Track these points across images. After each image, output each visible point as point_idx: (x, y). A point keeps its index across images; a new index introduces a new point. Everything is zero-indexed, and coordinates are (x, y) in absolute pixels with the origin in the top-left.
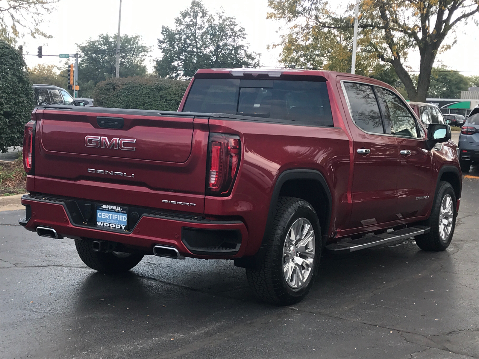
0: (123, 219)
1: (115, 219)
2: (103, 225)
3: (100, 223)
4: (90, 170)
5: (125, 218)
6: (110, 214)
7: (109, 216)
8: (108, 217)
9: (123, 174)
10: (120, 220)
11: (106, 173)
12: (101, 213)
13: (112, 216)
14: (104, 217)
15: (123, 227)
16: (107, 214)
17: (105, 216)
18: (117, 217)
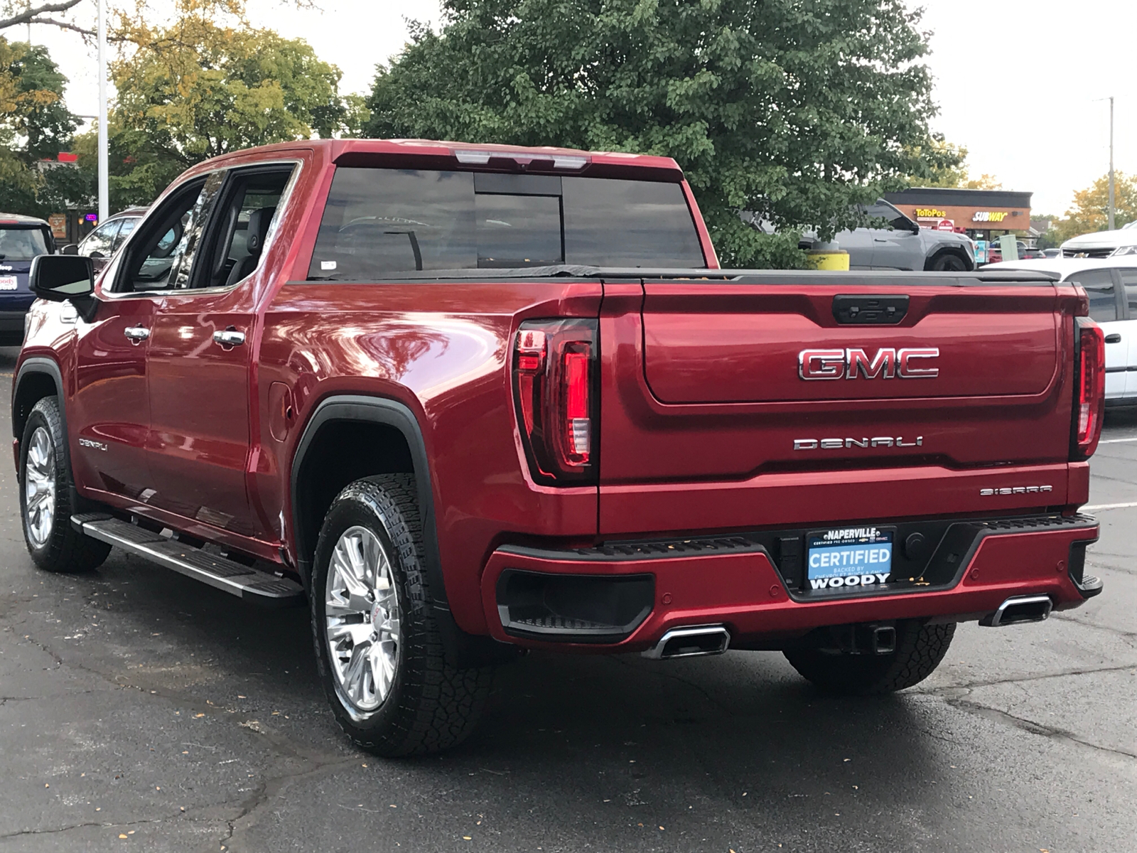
0: (878, 558)
1: (856, 562)
2: (828, 586)
3: (820, 581)
4: (802, 444)
5: (884, 555)
6: (842, 553)
7: (842, 557)
8: (836, 561)
9: (895, 441)
10: (871, 561)
11: (848, 445)
12: (817, 556)
13: (848, 557)
14: (827, 565)
15: (883, 579)
16: (837, 554)
17: (829, 562)
18: (861, 557)
